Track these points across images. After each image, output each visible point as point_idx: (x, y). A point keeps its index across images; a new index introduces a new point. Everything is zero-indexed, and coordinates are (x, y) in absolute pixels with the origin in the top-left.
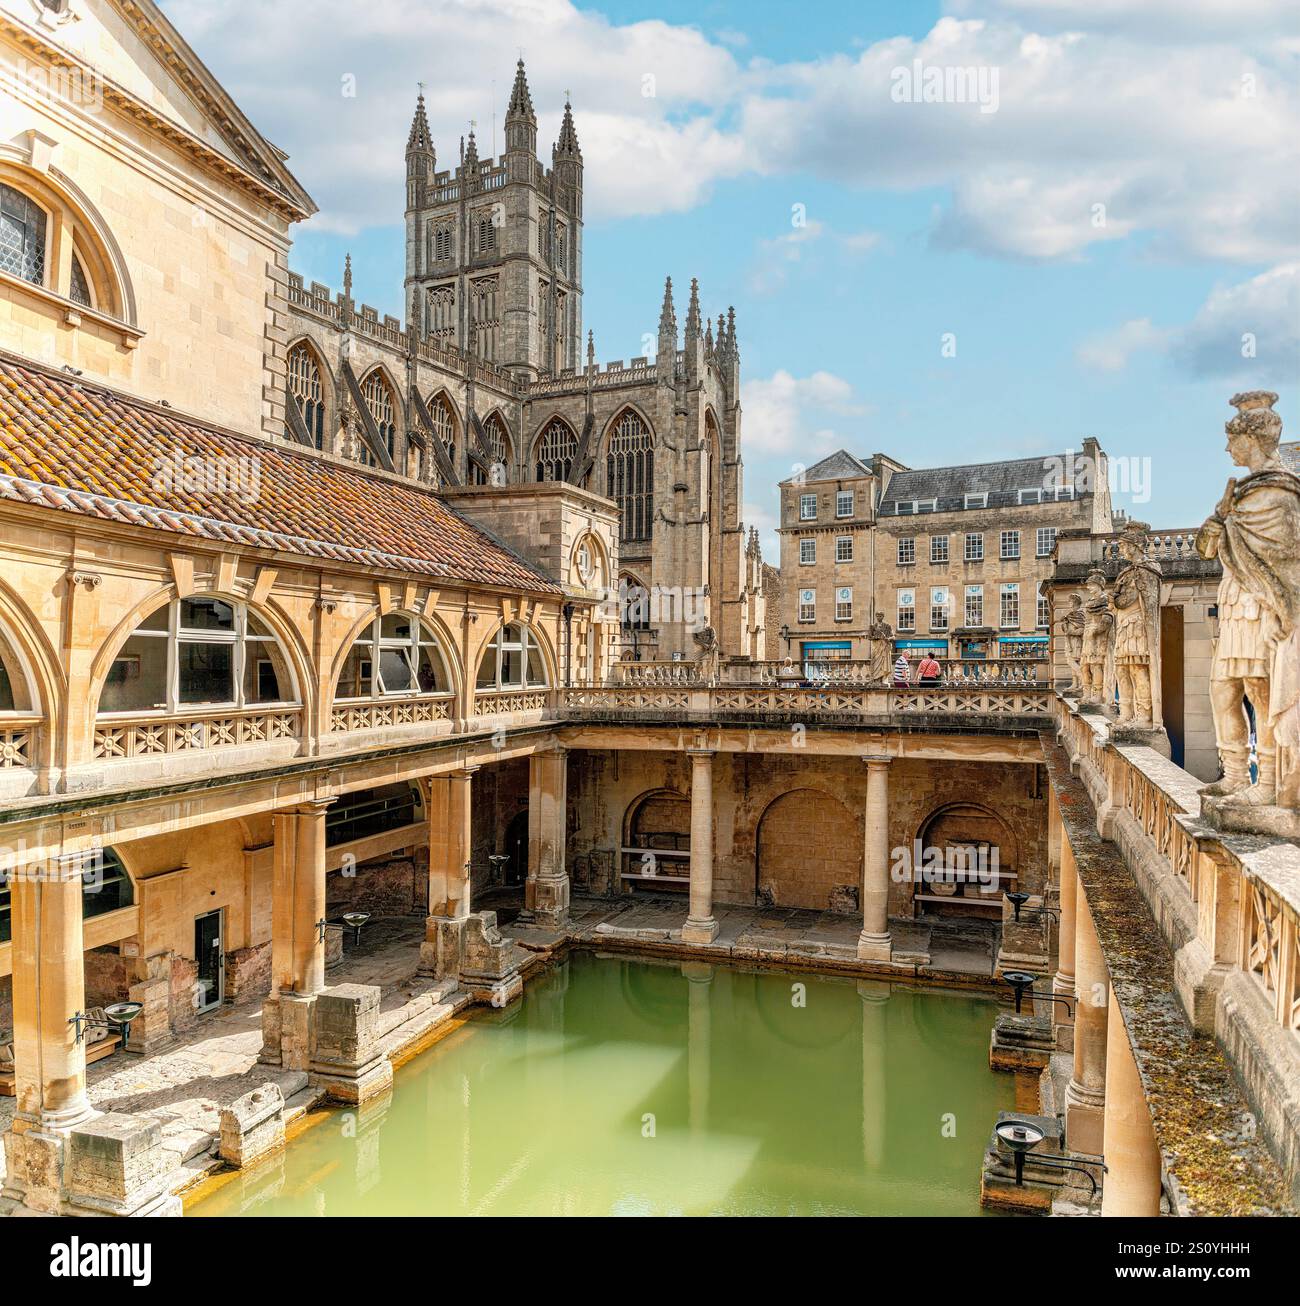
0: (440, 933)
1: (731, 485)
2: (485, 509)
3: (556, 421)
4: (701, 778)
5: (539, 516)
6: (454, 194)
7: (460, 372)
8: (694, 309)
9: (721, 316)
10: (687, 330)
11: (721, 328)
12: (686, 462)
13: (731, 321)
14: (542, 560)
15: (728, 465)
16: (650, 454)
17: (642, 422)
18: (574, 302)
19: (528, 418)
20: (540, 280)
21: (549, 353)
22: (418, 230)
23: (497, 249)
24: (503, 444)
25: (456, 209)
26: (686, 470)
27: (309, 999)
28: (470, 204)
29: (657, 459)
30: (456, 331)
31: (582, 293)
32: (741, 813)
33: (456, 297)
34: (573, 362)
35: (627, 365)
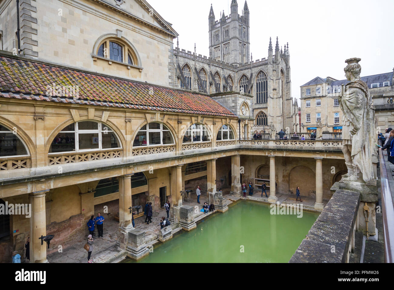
0: (210, 196)
1: (288, 87)
2: (220, 98)
3: (244, 76)
4: (272, 163)
5: (232, 99)
6: (219, 25)
7: (221, 66)
8: (277, 44)
9: (285, 45)
10: (275, 50)
11: (285, 48)
12: (276, 83)
13: (288, 46)
14: (233, 109)
15: (287, 83)
16: (267, 81)
17: (265, 74)
18: (248, 46)
19: (237, 75)
20: (239, 42)
21: (242, 59)
22: (211, 35)
23: (229, 36)
24: (231, 82)
25: (220, 29)
26: (276, 85)
27: (179, 208)
28: (223, 27)
29: (268, 83)
30: (220, 57)
31: (250, 44)
32: (285, 171)
33: (220, 49)
34: (248, 61)
35: (260, 60)
